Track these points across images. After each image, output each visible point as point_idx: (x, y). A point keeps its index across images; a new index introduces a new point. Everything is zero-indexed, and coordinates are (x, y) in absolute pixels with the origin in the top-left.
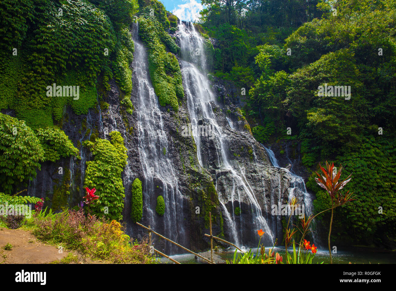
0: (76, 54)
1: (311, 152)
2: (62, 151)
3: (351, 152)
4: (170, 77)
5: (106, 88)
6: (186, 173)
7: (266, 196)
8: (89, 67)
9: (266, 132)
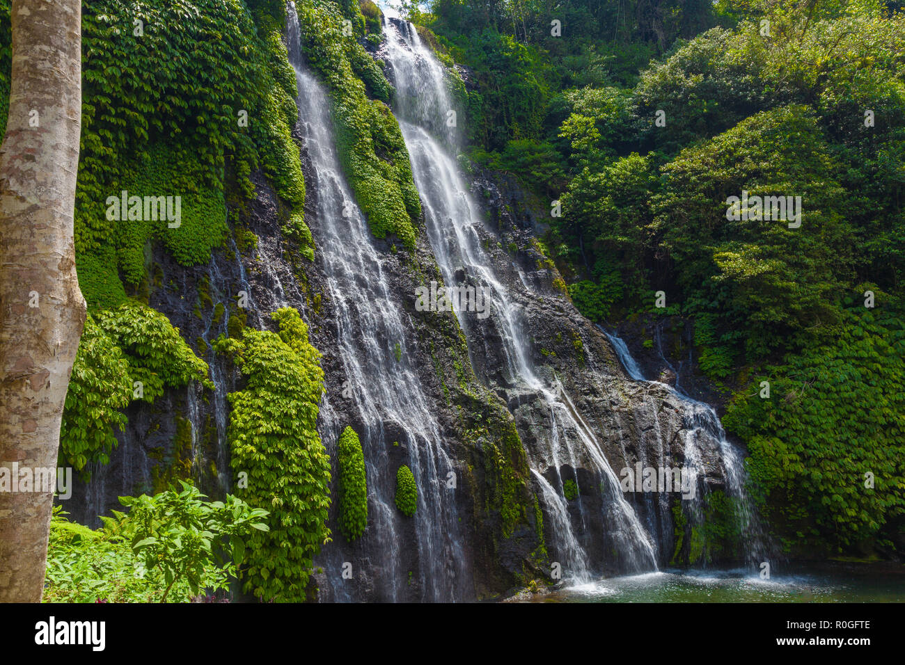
0: (176, 101)
1: (720, 345)
2: (168, 370)
3: (820, 345)
4: (385, 165)
5: (245, 193)
6: (451, 404)
7: (627, 449)
8: (207, 137)
9: (603, 297)
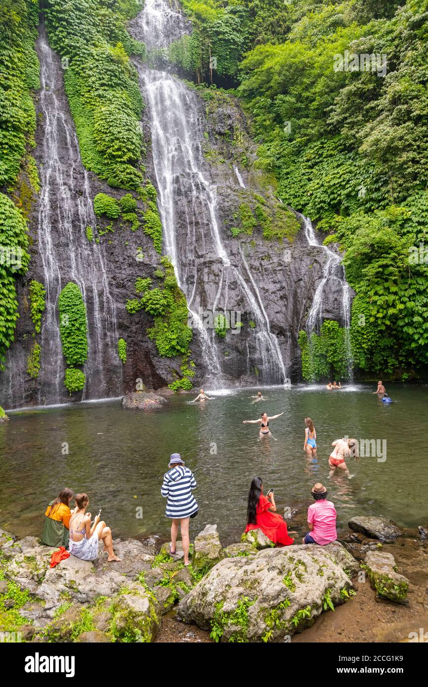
6: (126, 267)
7: (282, 298)
